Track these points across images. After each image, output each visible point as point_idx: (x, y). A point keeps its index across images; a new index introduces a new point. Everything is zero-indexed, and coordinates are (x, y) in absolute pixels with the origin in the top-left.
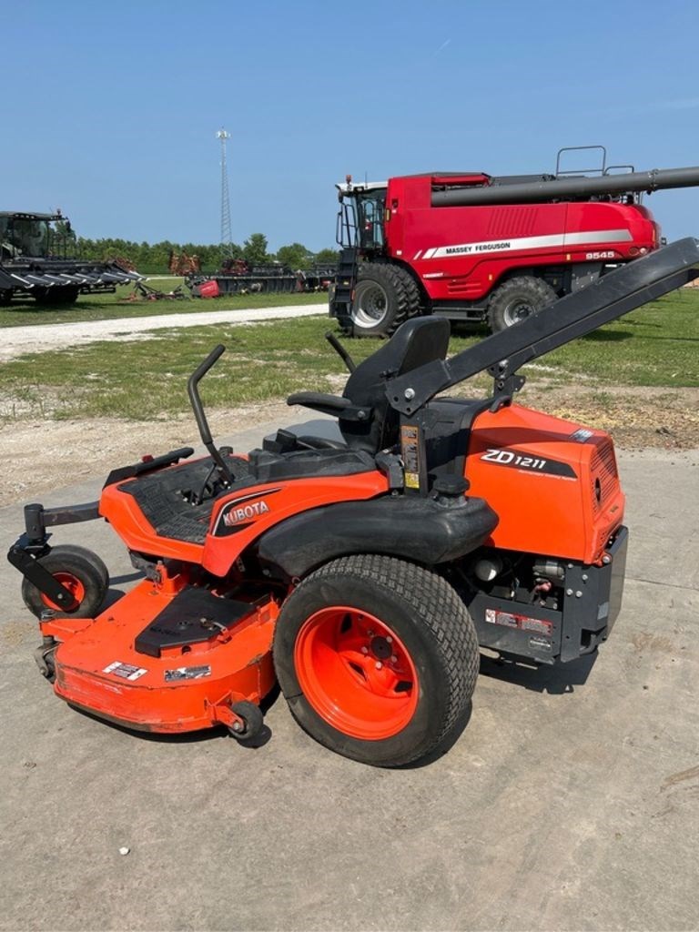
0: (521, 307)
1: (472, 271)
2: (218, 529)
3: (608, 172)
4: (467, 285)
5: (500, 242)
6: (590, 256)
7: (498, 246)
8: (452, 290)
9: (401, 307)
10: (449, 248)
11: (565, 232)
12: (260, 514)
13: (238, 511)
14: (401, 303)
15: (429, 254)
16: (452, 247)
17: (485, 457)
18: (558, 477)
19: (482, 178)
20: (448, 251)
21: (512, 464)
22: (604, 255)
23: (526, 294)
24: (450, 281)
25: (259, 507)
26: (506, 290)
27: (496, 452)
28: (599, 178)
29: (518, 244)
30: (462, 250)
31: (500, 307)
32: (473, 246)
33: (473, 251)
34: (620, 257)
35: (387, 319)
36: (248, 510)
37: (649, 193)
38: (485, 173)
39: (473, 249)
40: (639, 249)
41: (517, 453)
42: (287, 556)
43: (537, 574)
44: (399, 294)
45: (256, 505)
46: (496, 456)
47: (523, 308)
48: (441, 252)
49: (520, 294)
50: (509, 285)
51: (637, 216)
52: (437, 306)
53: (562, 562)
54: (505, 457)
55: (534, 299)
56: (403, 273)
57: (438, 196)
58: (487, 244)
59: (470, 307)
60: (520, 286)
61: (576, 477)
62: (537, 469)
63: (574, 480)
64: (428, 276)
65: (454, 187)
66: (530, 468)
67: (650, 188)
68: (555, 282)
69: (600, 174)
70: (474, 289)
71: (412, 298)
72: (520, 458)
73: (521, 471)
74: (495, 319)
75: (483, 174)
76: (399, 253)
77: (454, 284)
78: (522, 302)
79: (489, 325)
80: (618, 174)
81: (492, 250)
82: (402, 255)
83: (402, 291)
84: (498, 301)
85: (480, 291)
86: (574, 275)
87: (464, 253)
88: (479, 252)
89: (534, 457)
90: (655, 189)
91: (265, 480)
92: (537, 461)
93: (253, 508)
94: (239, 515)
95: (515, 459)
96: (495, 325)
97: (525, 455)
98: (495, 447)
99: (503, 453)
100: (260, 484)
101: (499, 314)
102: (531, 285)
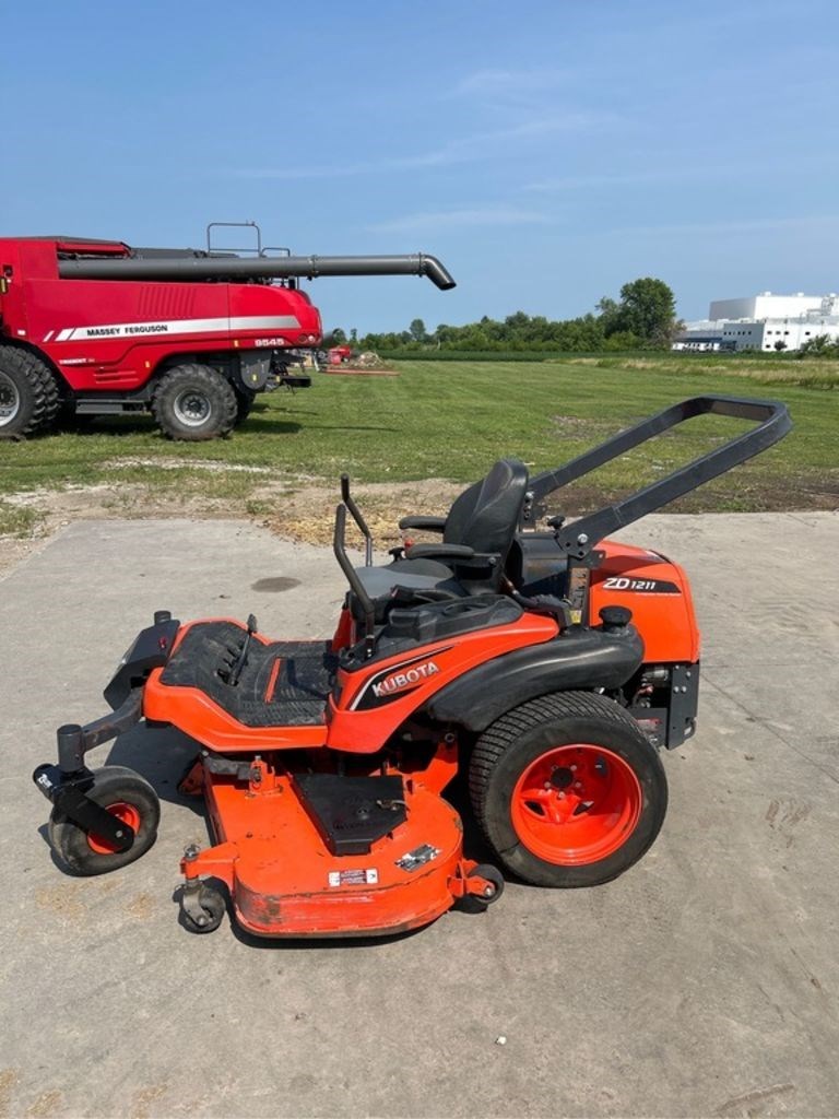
0: (191, 398)
1: (124, 356)
2: (360, 703)
3: (265, 253)
4: (119, 373)
5: (155, 324)
6: (259, 343)
7: (153, 329)
8: (100, 379)
9: (39, 401)
10: (90, 329)
11: (229, 316)
12: (428, 676)
13: (397, 678)
14: (38, 396)
15: (64, 335)
16: (95, 328)
17: (606, 586)
18: (666, 594)
19: (121, 248)
20: (89, 333)
21: (629, 589)
22: (273, 342)
23: (198, 385)
24: (97, 369)
25: (426, 669)
26: (173, 380)
27: (614, 580)
28: (254, 259)
29: (176, 327)
30: (108, 332)
31: (168, 399)
32: (122, 327)
33: (122, 334)
34: (290, 344)
35: (21, 415)
36: (412, 675)
37: (310, 279)
38: (126, 243)
39: (122, 331)
40: (307, 336)
41: (632, 579)
42: (475, 712)
43: (645, 680)
44: (34, 385)
45: (422, 668)
46: (614, 584)
47: (194, 400)
48: (81, 334)
49: (191, 384)
50: (175, 374)
51: (300, 302)
52: (80, 398)
53: (669, 666)
54: (623, 583)
55: (207, 390)
56: (31, 358)
57: (67, 265)
58: (139, 325)
59: (124, 398)
60: (189, 375)
61: (679, 592)
62: (649, 591)
63: (678, 595)
64: (66, 362)
65: (86, 256)
66: (644, 590)
67: (311, 273)
68: (222, 370)
69: (256, 255)
70: (129, 378)
71: (49, 388)
72: (634, 583)
73: (638, 594)
74: (163, 413)
75: (122, 243)
76: (22, 333)
77: (102, 372)
78: (192, 393)
79: (157, 420)
80: (276, 257)
81: (146, 333)
82: (27, 336)
83: (37, 381)
84: (166, 393)
85: (136, 380)
86: (242, 363)
87: (111, 336)
88: (129, 334)
89: (646, 580)
90: (316, 276)
91: (430, 640)
92: (648, 584)
93: (420, 672)
94: (399, 682)
95: (631, 584)
96: (165, 419)
97: (638, 579)
98: (614, 575)
99: (621, 580)
100: (424, 645)
101: (168, 407)
102: (202, 373)
